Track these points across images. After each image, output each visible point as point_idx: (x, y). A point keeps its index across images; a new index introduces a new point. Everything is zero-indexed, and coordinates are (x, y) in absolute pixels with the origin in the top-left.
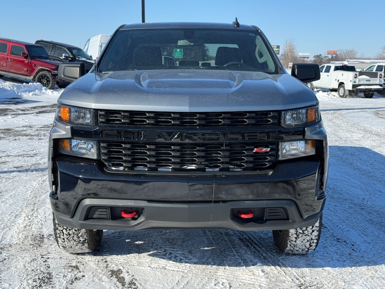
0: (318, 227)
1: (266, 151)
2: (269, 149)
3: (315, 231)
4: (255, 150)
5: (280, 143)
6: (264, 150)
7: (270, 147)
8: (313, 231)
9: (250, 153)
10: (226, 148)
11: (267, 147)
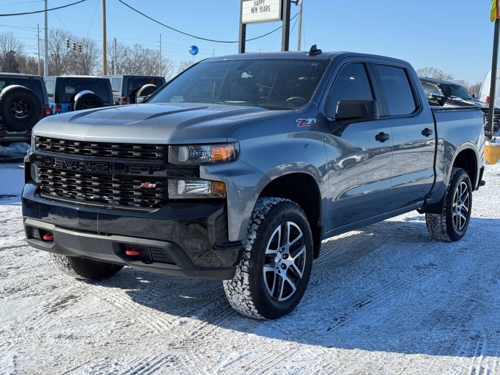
0: (248, 285)
1: (152, 187)
2: (154, 185)
3: (246, 290)
4: (142, 185)
5: (169, 180)
6: (150, 185)
7: (156, 183)
8: (244, 289)
9: (139, 187)
10: (115, 179)
11: (153, 182)
